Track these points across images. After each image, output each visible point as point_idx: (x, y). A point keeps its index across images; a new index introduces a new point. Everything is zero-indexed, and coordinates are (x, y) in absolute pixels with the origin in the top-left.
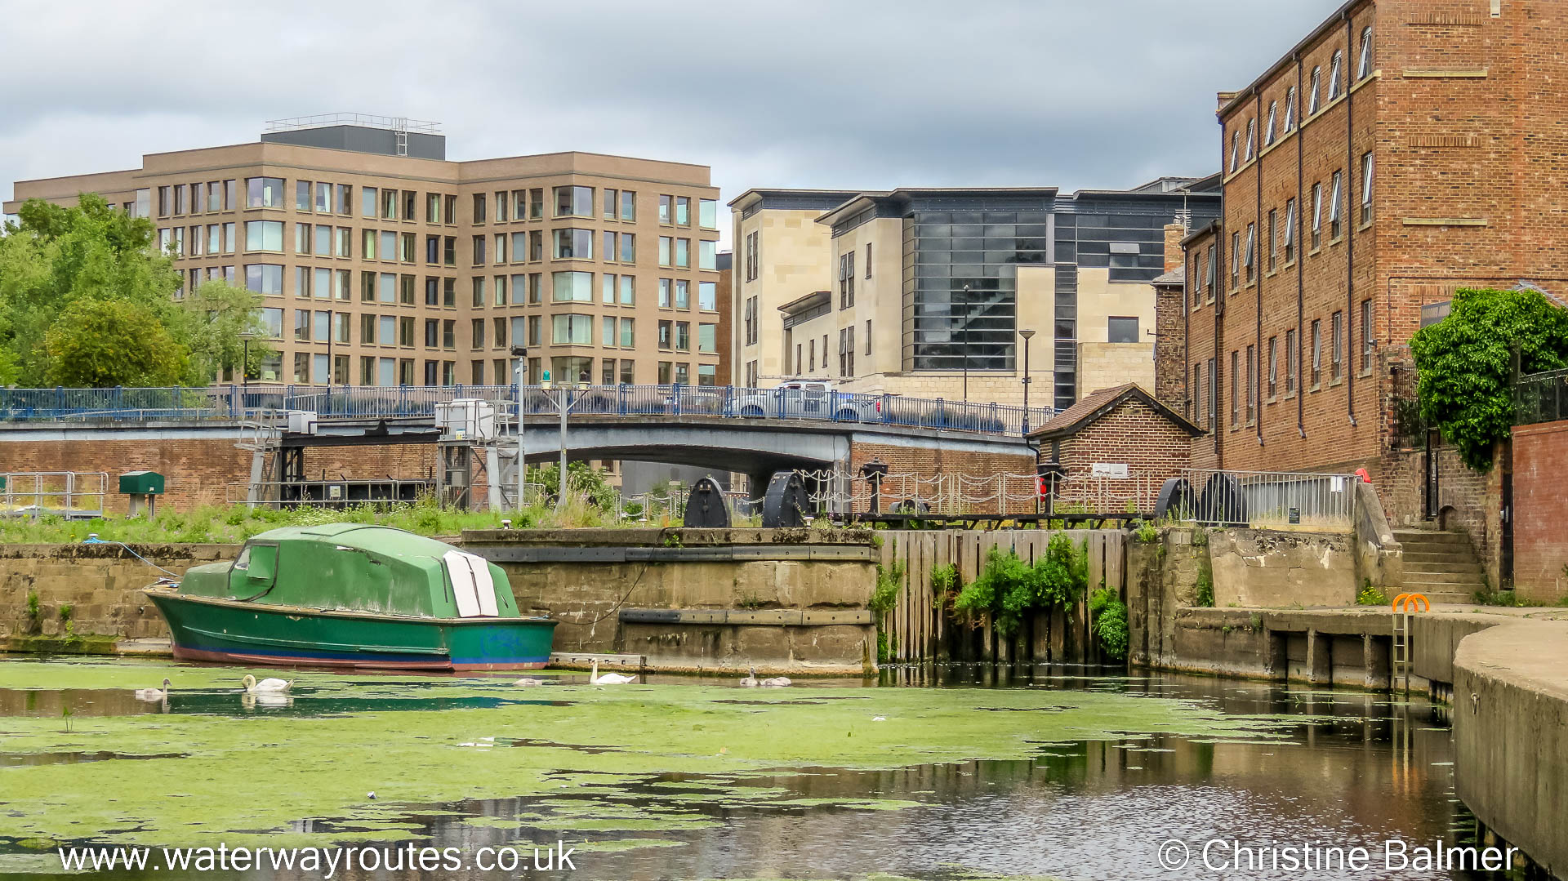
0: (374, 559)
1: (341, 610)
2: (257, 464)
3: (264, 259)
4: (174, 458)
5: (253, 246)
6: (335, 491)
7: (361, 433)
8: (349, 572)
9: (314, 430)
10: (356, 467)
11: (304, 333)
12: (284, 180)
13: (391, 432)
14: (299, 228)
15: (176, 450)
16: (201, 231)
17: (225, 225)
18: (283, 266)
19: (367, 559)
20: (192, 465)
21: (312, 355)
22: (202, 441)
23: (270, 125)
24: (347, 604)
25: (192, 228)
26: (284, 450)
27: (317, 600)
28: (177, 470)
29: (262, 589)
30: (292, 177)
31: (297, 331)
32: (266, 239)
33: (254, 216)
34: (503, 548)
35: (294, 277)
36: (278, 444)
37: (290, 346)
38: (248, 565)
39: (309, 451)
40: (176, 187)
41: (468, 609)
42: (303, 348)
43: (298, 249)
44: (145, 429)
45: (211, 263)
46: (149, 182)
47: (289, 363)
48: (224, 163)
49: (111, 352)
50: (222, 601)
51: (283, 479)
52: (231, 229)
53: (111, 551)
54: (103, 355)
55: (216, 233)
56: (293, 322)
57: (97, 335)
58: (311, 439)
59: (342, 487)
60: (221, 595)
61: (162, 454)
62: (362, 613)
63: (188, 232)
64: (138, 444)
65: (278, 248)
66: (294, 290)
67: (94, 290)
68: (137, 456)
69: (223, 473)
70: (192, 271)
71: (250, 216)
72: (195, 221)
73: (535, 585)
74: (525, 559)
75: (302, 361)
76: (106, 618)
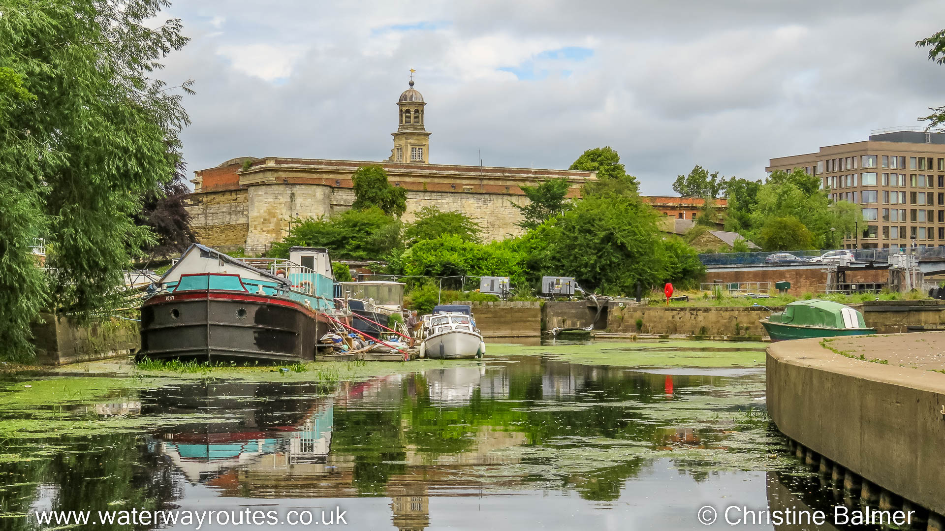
0: (820, 310)
1: (812, 326)
2: (829, 277)
3: (869, 188)
4: (801, 276)
5: (864, 183)
6: (854, 287)
7: (863, 266)
8: (814, 315)
9: (849, 265)
10: (866, 278)
11: (886, 218)
12: (877, 156)
13: (875, 265)
14: (883, 176)
15: (801, 273)
16: (843, 178)
17: (853, 175)
18: (877, 191)
19: (818, 310)
20: (807, 278)
21: (890, 227)
22: (810, 270)
23: (872, 132)
24: (813, 325)
25: (840, 177)
26: (838, 272)
27: (804, 323)
28: (802, 280)
29: (790, 320)
30: (880, 154)
31: (883, 217)
32: (870, 180)
33: (864, 171)
34: (875, 307)
35: (882, 195)
36: (836, 270)
37: (881, 224)
38: (787, 313)
39: (847, 273)
40: (833, 160)
41: (848, 326)
42: (886, 224)
43: (883, 184)
44: (790, 266)
45: (848, 191)
46: (822, 158)
47: (880, 231)
48: (852, 150)
49: (784, 237)
50: (779, 324)
51: (838, 283)
52: (855, 176)
53: (760, 309)
54: (781, 238)
55: (849, 178)
56: (882, 213)
57: (779, 231)
58: (847, 268)
59: (856, 285)
60: (779, 322)
61: (796, 274)
62: (817, 327)
63: (838, 178)
64: (788, 271)
65: (874, 183)
66: (882, 201)
67: (789, 210)
68: (788, 275)
69: (818, 281)
70: (840, 194)
71: (863, 171)
72: (841, 174)
73: (884, 318)
74: (881, 310)
75: (886, 230)
76: (759, 330)
